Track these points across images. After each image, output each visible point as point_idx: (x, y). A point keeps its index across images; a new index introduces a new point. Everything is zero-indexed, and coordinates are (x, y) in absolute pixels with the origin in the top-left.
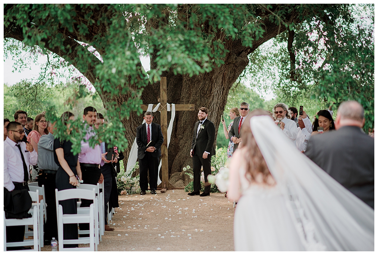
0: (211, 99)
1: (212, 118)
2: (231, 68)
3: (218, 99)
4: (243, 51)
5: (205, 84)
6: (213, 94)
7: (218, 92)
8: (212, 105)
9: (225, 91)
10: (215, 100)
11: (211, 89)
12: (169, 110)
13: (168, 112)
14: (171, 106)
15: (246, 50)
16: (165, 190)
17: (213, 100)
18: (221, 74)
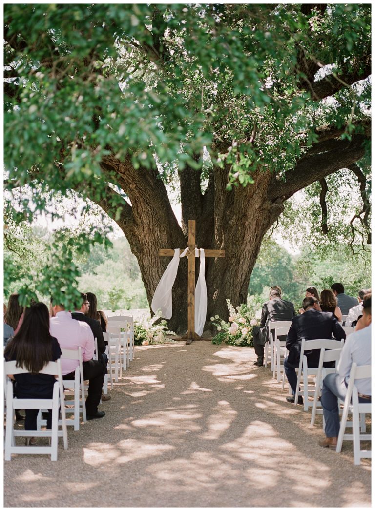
0: (243, 246)
1: (244, 266)
2: (266, 215)
3: (251, 247)
4: (278, 197)
5: (237, 230)
6: (245, 241)
7: (250, 238)
8: (244, 252)
9: (258, 238)
10: (248, 248)
11: (244, 236)
12: (197, 256)
13: (196, 258)
14: (199, 252)
15: (281, 197)
16: (191, 341)
17: (245, 247)
18: (255, 220)
